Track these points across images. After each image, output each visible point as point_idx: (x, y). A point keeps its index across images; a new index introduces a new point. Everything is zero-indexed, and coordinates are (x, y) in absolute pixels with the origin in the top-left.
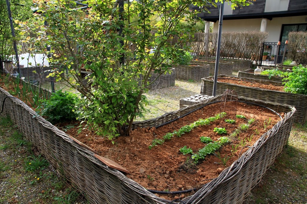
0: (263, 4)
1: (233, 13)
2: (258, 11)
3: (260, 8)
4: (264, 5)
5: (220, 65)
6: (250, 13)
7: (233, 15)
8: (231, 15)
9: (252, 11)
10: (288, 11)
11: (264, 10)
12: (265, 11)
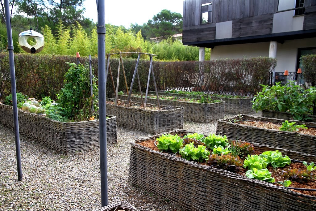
0: (269, 23)
1: (232, 36)
2: (264, 32)
3: (267, 28)
4: (272, 24)
5: (204, 107)
6: (254, 35)
7: (232, 38)
8: (230, 39)
9: (256, 32)
10: (304, 30)
11: (271, 30)
12: (273, 32)
